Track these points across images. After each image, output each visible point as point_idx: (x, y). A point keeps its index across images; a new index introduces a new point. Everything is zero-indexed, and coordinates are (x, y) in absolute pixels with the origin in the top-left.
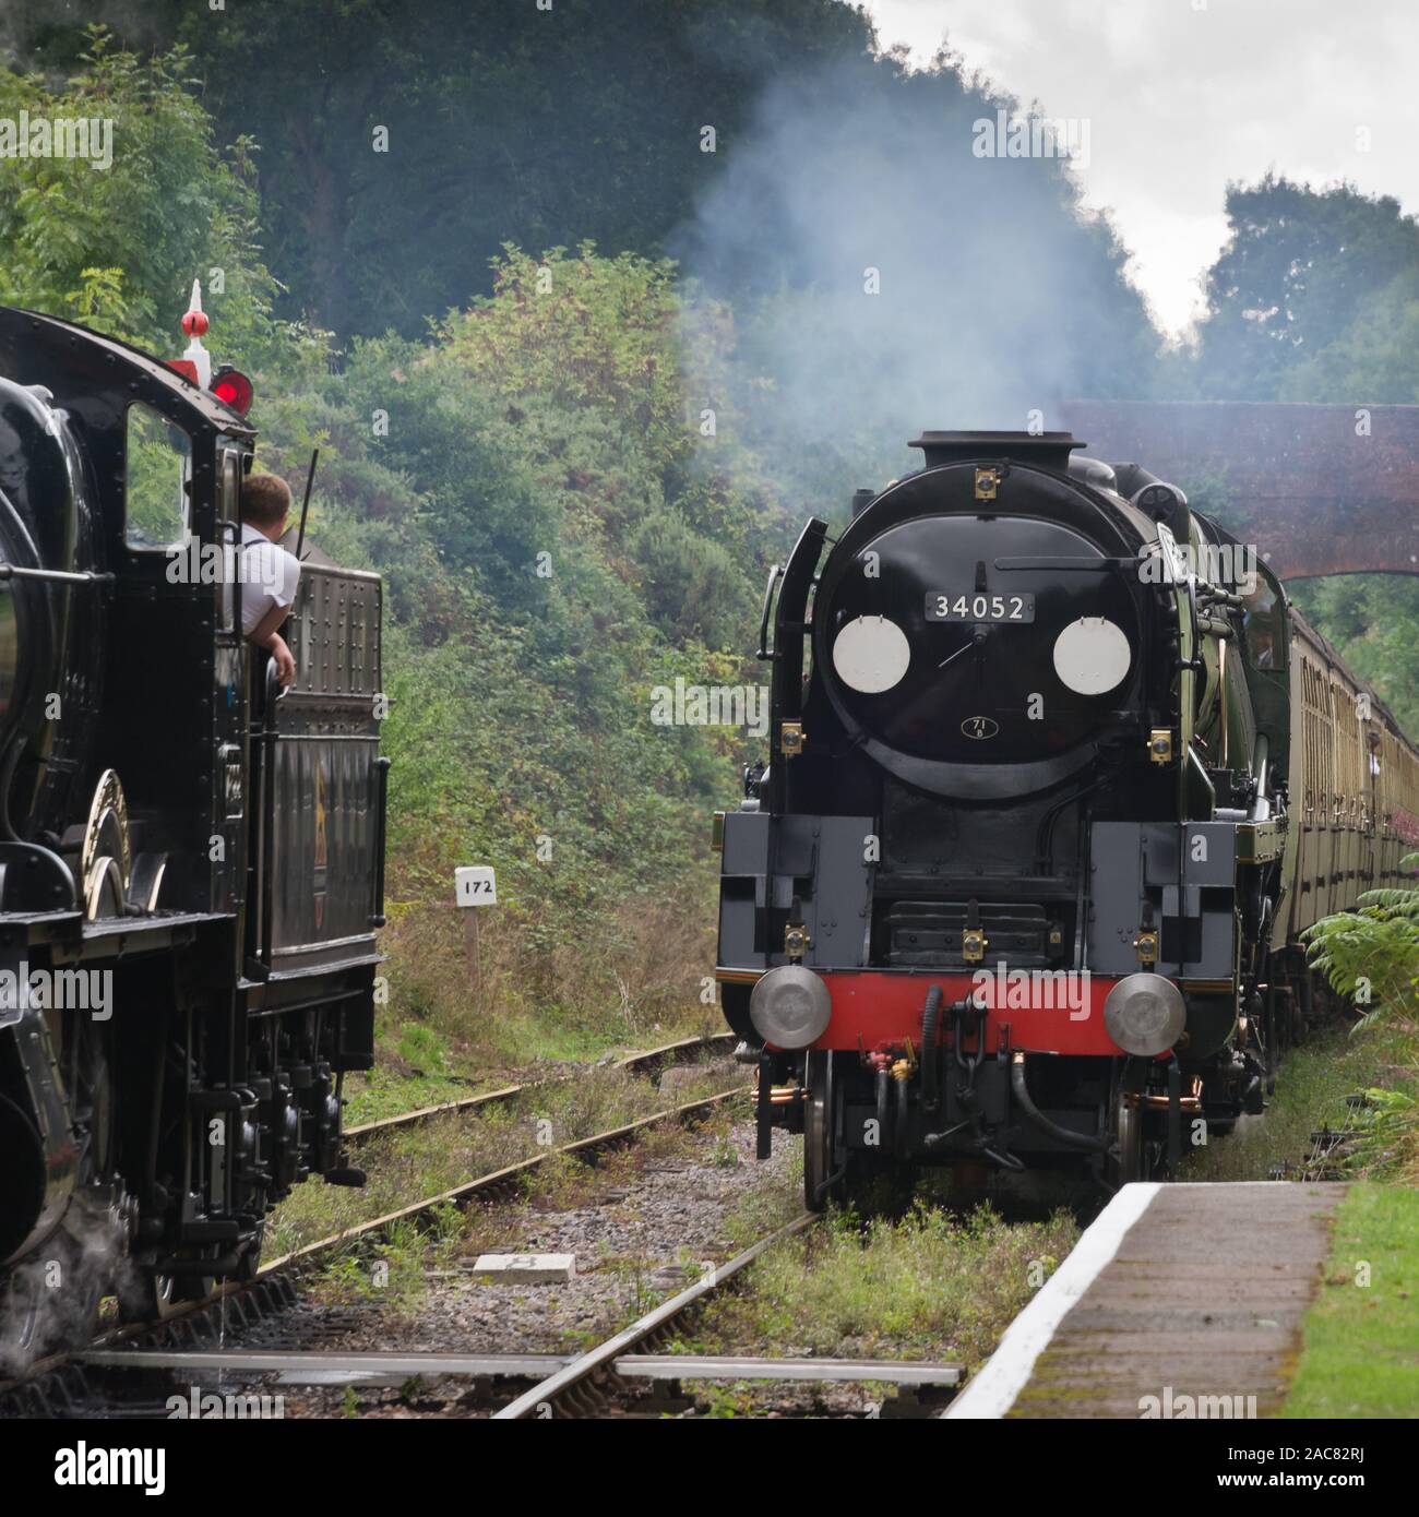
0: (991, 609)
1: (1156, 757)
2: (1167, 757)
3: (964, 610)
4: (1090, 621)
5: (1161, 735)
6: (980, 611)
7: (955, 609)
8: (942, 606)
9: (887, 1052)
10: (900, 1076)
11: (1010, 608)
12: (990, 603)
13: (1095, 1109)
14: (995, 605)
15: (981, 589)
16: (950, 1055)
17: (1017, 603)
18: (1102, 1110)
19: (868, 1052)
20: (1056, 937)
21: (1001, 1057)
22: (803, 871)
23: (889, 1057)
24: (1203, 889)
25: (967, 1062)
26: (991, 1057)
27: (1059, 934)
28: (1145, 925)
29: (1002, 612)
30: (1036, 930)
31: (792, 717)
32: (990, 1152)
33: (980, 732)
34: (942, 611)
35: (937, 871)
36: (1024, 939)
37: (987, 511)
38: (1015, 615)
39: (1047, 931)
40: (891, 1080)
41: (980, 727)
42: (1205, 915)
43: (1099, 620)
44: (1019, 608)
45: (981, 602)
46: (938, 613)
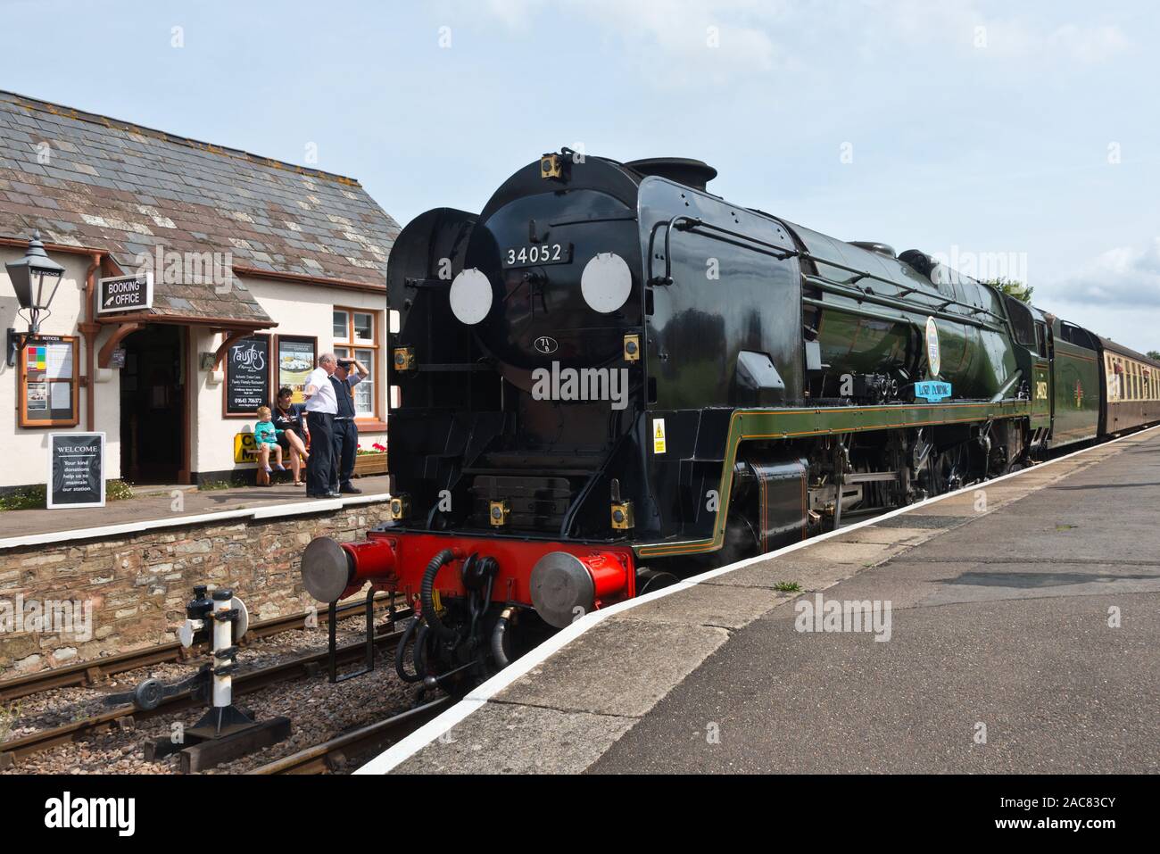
0: (540, 255)
1: (628, 357)
2: (637, 356)
3: (524, 258)
4: (603, 256)
5: (631, 339)
6: (534, 258)
7: (519, 258)
8: (511, 257)
11: (552, 252)
12: (540, 251)
14: (543, 252)
15: (535, 241)
17: (557, 248)
25: (475, 612)
29: (548, 257)
33: (547, 348)
34: (511, 260)
36: (555, 505)
37: (561, 188)
38: (556, 258)
41: (546, 344)
43: (608, 254)
44: (558, 251)
45: (534, 250)
46: (509, 262)
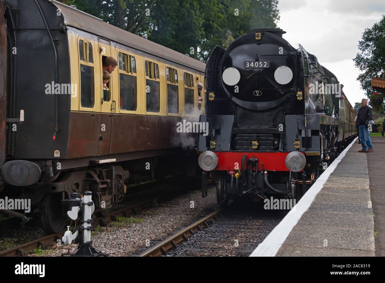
0: (259, 65)
1: (298, 98)
2: (301, 98)
3: (253, 65)
4: (283, 67)
5: (300, 93)
6: (257, 65)
7: (251, 65)
8: (248, 65)
9: (234, 171)
10: (237, 177)
11: (264, 64)
12: (259, 63)
13: (286, 183)
14: (260, 64)
15: (257, 60)
16: (249, 171)
17: (265, 63)
18: (288, 183)
19: (229, 171)
20: (276, 142)
21: (262, 172)
22: (218, 128)
23: (234, 172)
24: (311, 130)
25: (253, 173)
26: (259, 172)
27: (277, 142)
28: (297, 139)
29: (262, 65)
30: (271, 141)
31: (212, 91)
32: (259, 195)
33: (258, 94)
35: (250, 127)
36: (268, 143)
37: (259, 42)
38: (265, 66)
39: (274, 141)
40: (235, 178)
41: (257, 93)
42: (312, 136)
43: (285, 67)
44: (266, 64)
45: (257, 63)
46: (247, 66)
